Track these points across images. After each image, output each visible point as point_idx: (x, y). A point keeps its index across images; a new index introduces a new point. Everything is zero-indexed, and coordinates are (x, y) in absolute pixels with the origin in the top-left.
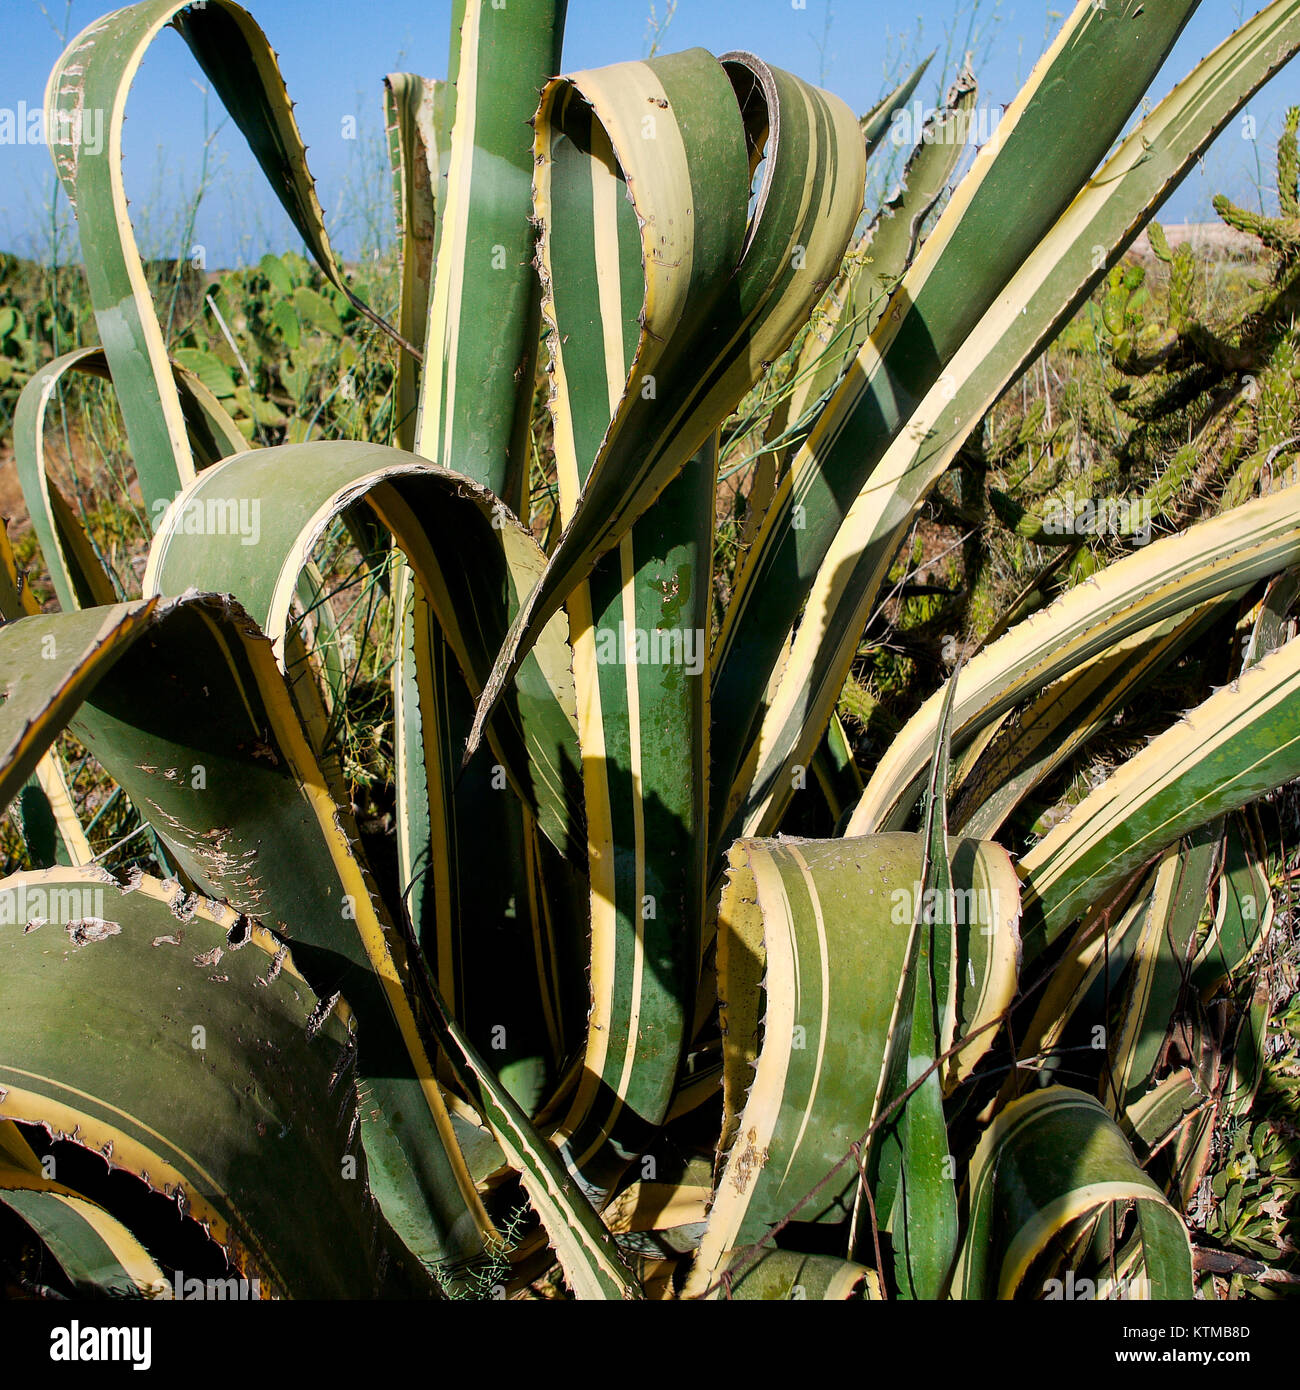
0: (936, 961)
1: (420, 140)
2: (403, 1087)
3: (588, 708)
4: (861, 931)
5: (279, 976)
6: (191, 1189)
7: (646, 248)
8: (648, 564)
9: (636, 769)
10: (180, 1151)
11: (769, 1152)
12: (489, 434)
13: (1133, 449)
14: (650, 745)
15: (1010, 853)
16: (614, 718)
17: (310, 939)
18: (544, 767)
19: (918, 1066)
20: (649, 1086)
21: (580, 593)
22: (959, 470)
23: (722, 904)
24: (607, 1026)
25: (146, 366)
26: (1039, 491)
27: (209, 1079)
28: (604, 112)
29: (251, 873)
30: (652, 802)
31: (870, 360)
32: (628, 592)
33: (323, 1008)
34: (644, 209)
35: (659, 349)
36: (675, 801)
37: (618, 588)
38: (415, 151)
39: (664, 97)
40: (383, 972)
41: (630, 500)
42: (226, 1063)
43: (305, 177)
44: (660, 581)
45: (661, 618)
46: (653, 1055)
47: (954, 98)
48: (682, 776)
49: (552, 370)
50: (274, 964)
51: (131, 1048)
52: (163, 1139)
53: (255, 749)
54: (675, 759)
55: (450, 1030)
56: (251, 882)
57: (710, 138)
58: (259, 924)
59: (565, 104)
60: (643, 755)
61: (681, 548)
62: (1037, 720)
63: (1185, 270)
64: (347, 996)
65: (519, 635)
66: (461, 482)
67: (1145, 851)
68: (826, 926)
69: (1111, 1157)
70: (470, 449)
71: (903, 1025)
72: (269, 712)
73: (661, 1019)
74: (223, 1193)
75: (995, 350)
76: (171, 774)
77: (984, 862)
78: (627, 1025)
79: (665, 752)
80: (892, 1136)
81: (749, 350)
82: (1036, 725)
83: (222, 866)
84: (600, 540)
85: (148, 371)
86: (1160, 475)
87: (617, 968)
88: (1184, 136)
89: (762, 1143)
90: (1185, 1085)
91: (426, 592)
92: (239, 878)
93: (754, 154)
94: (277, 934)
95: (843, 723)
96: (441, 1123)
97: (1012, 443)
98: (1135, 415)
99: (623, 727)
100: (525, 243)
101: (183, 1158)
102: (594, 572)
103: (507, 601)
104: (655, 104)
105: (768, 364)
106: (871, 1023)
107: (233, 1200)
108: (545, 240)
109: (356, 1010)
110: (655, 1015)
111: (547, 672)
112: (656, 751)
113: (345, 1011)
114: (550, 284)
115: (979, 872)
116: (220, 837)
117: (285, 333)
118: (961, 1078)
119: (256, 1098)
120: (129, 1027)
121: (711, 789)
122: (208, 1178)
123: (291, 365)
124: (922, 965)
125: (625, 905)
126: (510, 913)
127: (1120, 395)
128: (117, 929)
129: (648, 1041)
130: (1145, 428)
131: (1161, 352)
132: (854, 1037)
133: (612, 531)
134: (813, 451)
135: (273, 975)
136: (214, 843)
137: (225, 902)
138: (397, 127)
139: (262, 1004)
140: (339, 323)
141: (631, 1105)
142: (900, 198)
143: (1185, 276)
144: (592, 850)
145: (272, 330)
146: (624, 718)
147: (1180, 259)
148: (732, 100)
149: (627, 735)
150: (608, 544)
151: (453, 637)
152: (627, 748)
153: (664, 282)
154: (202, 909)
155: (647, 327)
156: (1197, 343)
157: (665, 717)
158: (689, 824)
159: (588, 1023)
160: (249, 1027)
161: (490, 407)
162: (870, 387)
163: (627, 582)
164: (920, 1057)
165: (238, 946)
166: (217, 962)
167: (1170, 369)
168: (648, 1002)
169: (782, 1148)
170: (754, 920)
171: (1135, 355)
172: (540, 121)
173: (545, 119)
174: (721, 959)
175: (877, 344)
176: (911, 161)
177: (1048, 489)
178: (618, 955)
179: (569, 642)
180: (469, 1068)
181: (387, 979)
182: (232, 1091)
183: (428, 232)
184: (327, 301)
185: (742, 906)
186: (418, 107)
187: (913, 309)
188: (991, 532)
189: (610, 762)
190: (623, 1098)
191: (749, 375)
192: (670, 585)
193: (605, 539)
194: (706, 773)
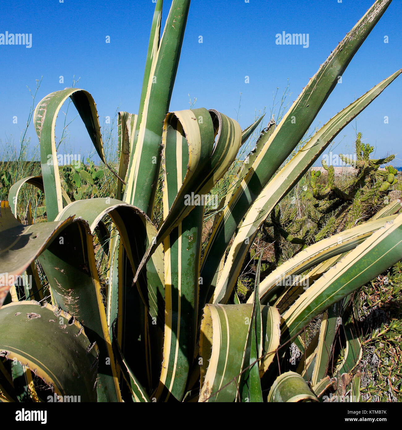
0: (257, 331)
1: (127, 128)
2: (108, 378)
3: (167, 270)
4: (238, 325)
5: (80, 335)
6: (55, 385)
7: (190, 150)
8: (186, 232)
9: (179, 288)
10: (53, 375)
11: (212, 389)
12: (144, 201)
13: (321, 222)
14: (184, 281)
15: (278, 309)
16: (174, 273)
17: (89, 326)
18: (152, 294)
19: (252, 360)
20: (178, 387)
21: (167, 239)
22: (273, 227)
23: (202, 325)
24: (167, 367)
25: (54, 179)
26: (295, 232)
27: (62, 357)
28: (181, 120)
29: (77, 303)
30: (183, 297)
31: (244, 185)
32: (180, 239)
33: (91, 346)
34: (189, 142)
35: (191, 174)
36: (189, 298)
37: (177, 238)
38: (125, 131)
39: (195, 118)
40: (107, 341)
41: (181, 214)
42: (66, 354)
43: (99, 134)
44: (188, 236)
45: (188, 246)
46: (180, 377)
47: (269, 126)
48: (192, 291)
49: (164, 181)
50: (79, 331)
51: (43, 346)
52: (49, 370)
53: (84, 267)
54: (190, 286)
55: (123, 361)
56: (76, 306)
57: (205, 127)
58: (77, 320)
59: (171, 118)
60: (181, 284)
61: (194, 228)
62: (293, 294)
63: (332, 172)
64: (97, 343)
65: (151, 248)
66: (137, 210)
67: (315, 313)
68: (229, 323)
69: (304, 388)
70: (138, 204)
71: (248, 348)
72: (89, 257)
73: (183, 365)
74: (63, 389)
75: (279, 188)
76: (62, 271)
77: (271, 310)
78: (173, 366)
79: (187, 284)
80: (246, 385)
81: (213, 177)
82: (293, 295)
83: (70, 301)
84: (173, 224)
85: (54, 180)
86: (325, 225)
87: (171, 348)
88: (327, 137)
89: (210, 386)
90: (328, 380)
91: (123, 242)
92: (73, 305)
93: (216, 132)
94: (81, 323)
95: (238, 296)
96: (118, 392)
97: (288, 219)
98: (321, 213)
99: (176, 276)
100: (157, 153)
101: (54, 376)
102: (171, 233)
103: (146, 244)
104: (193, 119)
105: (218, 181)
106: (240, 350)
107: (65, 391)
108: (164, 150)
109: (100, 348)
110: (181, 363)
111: (155, 265)
112: (185, 283)
113: (97, 348)
114: (165, 160)
115: (269, 313)
116: (71, 291)
117: (76, 183)
118: (265, 371)
119: (73, 365)
120: (42, 340)
121: (199, 297)
122: (59, 383)
123: (77, 192)
124: (253, 331)
125: (174, 329)
126: (139, 339)
127: (316, 206)
128: (40, 316)
129: (179, 372)
130: (324, 216)
131: (327, 194)
132: (236, 354)
133: (176, 222)
134: (229, 207)
135: (79, 334)
136: (69, 294)
137: (68, 312)
138: (121, 125)
139: (76, 341)
140: (93, 181)
141: (173, 394)
142: (255, 150)
143: (332, 174)
144: (166, 312)
145: (72, 182)
146: (177, 273)
147: (330, 170)
148: (211, 119)
149: (177, 279)
150: (175, 226)
151: (130, 256)
152: (177, 282)
153: (193, 158)
154: (62, 314)
155: (189, 168)
156: (336, 192)
157: (188, 274)
158: (193, 305)
159: (162, 366)
160: (72, 346)
161: (144, 194)
162: (244, 191)
163: (180, 236)
164: (253, 358)
165: (71, 325)
166: (65, 328)
167: (330, 199)
168: (179, 359)
169: (216, 388)
170: (210, 331)
171: (319, 194)
172: (165, 122)
173: (166, 121)
174: (201, 343)
175: (246, 181)
176: (258, 141)
177: (297, 232)
178: (171, 345)
179: (164, 252)
180: (128, 372)
181: (108, 343)
182: (67, 362)
183: (127, 152)
184: (90, 174)
185: (207, 326)
186: (127, 121)
187: (255, 173)
188: (282, 244)
189: (172, 286)
190: (171, 392)
191: (213, 182)
192: (191, 237)
193: (175, 224)
194: (198, 292)
